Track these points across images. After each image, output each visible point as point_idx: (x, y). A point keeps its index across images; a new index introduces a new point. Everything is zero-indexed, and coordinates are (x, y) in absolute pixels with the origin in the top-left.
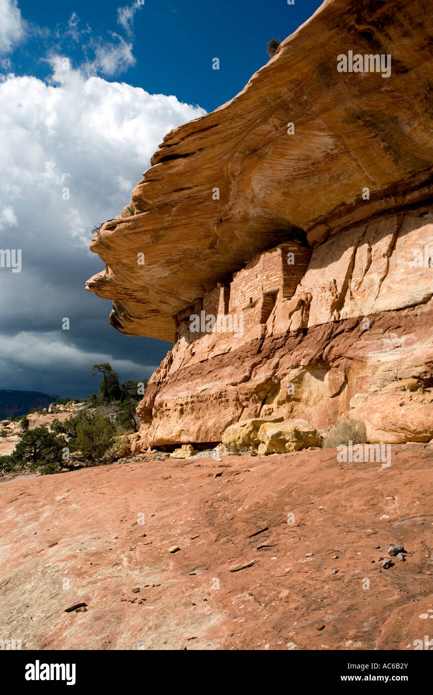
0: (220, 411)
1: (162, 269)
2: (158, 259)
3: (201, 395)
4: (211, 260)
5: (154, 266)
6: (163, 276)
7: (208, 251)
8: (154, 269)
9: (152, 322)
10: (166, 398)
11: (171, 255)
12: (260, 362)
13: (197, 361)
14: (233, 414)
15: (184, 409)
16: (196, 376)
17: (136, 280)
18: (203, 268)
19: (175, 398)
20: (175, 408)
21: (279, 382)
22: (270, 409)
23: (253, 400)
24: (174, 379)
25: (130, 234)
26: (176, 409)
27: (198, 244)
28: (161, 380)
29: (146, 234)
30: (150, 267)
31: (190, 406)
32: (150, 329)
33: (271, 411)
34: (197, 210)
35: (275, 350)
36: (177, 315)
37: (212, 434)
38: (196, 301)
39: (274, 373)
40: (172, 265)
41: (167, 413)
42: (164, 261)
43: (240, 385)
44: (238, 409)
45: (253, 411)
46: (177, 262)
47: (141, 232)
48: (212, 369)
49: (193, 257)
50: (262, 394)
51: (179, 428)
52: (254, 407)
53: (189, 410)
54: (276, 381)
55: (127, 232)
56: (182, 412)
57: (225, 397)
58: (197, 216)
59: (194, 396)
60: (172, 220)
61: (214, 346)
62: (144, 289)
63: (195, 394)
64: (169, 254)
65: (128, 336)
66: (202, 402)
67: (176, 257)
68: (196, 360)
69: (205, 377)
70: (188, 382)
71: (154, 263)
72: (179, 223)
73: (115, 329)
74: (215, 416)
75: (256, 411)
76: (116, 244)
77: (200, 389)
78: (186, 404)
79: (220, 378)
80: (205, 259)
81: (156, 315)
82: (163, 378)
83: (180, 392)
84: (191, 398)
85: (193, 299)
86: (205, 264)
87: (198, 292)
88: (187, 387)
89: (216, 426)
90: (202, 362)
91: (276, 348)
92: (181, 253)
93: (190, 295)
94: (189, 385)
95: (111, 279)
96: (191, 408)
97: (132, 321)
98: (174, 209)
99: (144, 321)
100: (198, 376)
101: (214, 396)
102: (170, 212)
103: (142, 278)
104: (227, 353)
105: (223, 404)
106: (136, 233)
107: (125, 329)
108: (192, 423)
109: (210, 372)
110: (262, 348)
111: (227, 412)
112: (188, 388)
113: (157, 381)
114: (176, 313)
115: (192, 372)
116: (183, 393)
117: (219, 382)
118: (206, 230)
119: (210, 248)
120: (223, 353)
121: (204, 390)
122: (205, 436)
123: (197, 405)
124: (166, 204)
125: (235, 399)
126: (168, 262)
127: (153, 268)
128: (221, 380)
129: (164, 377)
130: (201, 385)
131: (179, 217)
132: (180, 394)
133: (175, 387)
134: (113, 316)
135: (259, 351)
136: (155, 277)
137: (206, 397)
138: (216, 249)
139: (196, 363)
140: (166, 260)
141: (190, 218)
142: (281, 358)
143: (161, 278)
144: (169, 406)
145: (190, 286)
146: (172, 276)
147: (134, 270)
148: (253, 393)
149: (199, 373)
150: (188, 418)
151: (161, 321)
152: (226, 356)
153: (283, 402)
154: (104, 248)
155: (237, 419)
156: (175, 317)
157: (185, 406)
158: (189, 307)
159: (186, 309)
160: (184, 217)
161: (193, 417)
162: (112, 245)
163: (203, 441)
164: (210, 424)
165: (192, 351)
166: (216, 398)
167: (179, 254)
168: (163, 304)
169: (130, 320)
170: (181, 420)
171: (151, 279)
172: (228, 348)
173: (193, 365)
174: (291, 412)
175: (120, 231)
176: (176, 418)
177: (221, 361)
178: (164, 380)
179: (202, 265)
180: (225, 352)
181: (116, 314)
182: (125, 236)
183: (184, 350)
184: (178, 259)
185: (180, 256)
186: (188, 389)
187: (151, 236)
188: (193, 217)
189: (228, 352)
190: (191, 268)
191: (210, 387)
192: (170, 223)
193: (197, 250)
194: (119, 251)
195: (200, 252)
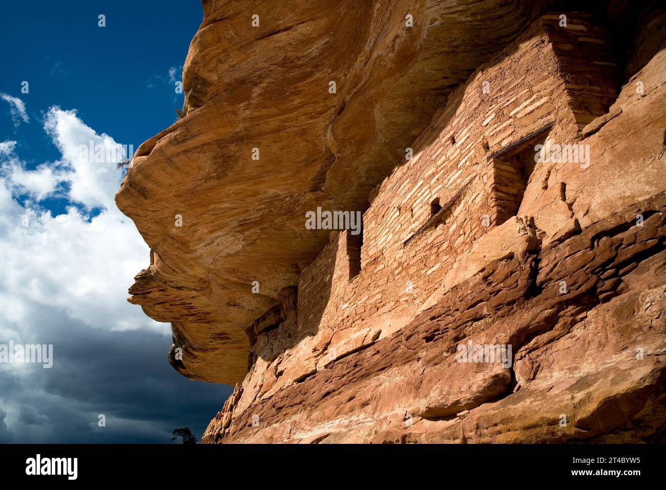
1: (232, 238)
2: (227, 220)
5: (220, 233)
6: (232, 252)
7: (310, 196)
8: (219, 240)
9: (220, 356)
11: (247, 211)
12: (550, 323)
16: (289, 410)
17: (192, 266)
24: (242, 423)
25: (178, 154)
27: (292, 184)
28: (222, 432)
29: (205, 152)
30: (214, 235)
32: (218, 368)
34: (298, 93)
35: (619, 267)
36: (253, 326)
38: (284, 293)
40: (248, 229)
42: (235, 224)
43: (478, 412)
46: (256, 223)
47: (196, 148)
48: (331, 387)
49: (283, 211)
55: (173, 149)
58: (297, 108)
60: (252, 119)
61: (329, 344)
62: (204, 285)
64: (245, 209)
65: (191, 379)
67: (256, 216)
68: (287, 381)
69: (314, 406)
71: (220, 228)
72: (264, 128)
73: (176, 371)
76: (156, 183)
79: (365, 404)
81: (225, 343)
82: (226, 428)
85: (279, 289)
87: (288, 275)
90: (301, 380)
91: (621, 259)
92: (263, 206)
95: (157, 272)
97: (195, 357)
98: (257, 91)
99: (210, 356)
100: (295, 408)
102: (248, 98)
103: (200, 261)
104: (368, 346)
106: (186, 151)
107: (188, 370)
109: (328, 394)
110: (540, 277)
113: (215, 434)
114: (251, 323)
115: (279, 405)
117: (362, 416)
118: (311, 146)
119: (315, 189)
120: (359, 345)
121: (319, 440)
124: (241, 82)
126: (241, 225)
127: (218, 237)
128: (369, 408)
129: (228, 426)
130: (307, 427)
131: (265, 112)
135: (533, 290)
136: (220, 255)
138: (323, 192)
139: (286, 385)
140: (239, 221)
141: (284, 112)
143: (229, 255)
145: (276, 265)
146: (248, 249)
147: (188, 247)
149: (297, 401)
151: (232, 355)
152: (369, 353)
154: (136, 194)
156: (250, 331)
158: (273, 309)
159: (268, 313)
160: (273, 110)
162: (149, 185)
165: (277, 370)
167: (260, 210)
168: (232, 308)
169: (192, 355)
171: (214, 260)
172: (372, 334)
173: (281, 390)
177: (356, 366)
178: (227, 431)
180: (365, 343)
181: (176, 348)
182: (169, 159)
183: (262, 371)
184: (259, 219)
185: (261, 213)
187: (214, 158)
188: (290, 111)
189: (373, 344)
190: (280, 232)
191: (337, 430)
192: (247, 124)
193: (292, 197)
195: (297, 201)
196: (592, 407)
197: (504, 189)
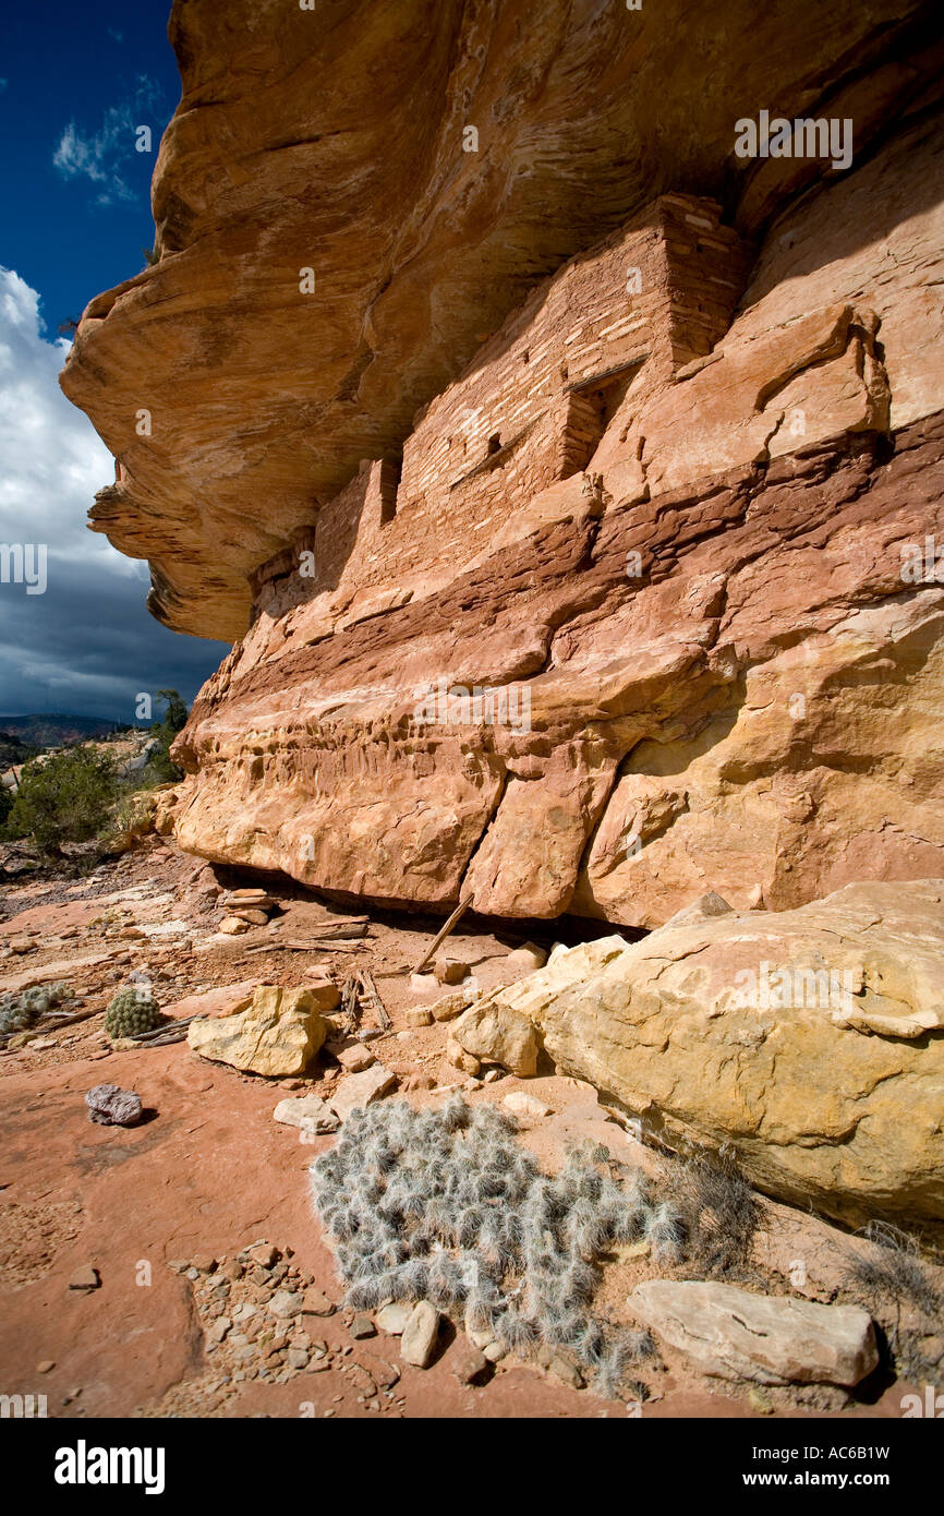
0: (396, 783)
1: (229, 455)
2: (221, 428)
3: (321, 723)
4: (339, 432)
5: (212, 446)
6: (230, 474)
7: (337, 406)
8: (210, 455)
9: (214, 607)
10: (219, 730)
11: (249, 418)
12: (597, 600)
13: (301, 643)
14: (460, 799)
15: (265, 763)
16: (300, 676)
17: (174, 488)
18: (320, 452)
19: (242, 730)
20: (239, 758)
21: (741, 674)
22: (675, 797)
23: (572, 750)
24: (243, 688)
25: (149, 323)
26: (241, 762)
27: (313, 387)
28: (218, 695)
29: (189, 325)
30: (204, 448)
31: (283, 755)
32: (211, 622)
33: (678, 804)
35: (678, 547)
36: (256, 572)
37: (371, 868)
38: (297, 534)
39: (715, 633)
40: (251, 444)
41: (219, 767)
42: (234, 435)
44: (480, 783)
45: (574, 799)
46: (263, 437)
47: (176, 316)
48: (350, 653)
49: (299, 424)
50: (629, 731)
51: (246, 820)
52: (576, 783)
53: (280, 768)
54: (729, 672)
55: (141, 315)
56: (258, 771)
57: (421, 735)
59: (299, 727)
60: (258, 281)
61: (350, 603)
62: (191, 515)
63: (301, 721)
64: (247, 415)
65: (177, 633)
66: (323, 745)
67: (262, 426)
68: (298, 642)
69: (330, 673)
70: (276, 690)
71: (212, 438)
73: (157, 623)
74: (378, 798)
75: (588, 798)
76: (118, 362)
77: (318, 706)
78: (273, 748)
79: (387, 675)
80: (327, 431)
81: (220, 591)
82: (223, 692)
83: (254, 714)
84: (289, 731)
85: (291, 529)
86: (326, 442)
87: (303, 512)
88: (275, 703)
89: (386, 841)
90: (315, 642)
91: (681, 538)
92: (271, 413)
93: (283, 521)
94: (283, 696)
95: (126, 491)
96: (286, 763)
97: (181, 606)
98: (265, 237)
99: (201, 605)
100: (306, 675)
101: (377, 729)
102: (252, 247)
103: (185, 481)
104: (397, 609)
105: (412, 757)
106: (161, 320)
107: (172, 621)
108: (290, 808)
109: (346, 660)
110: (597, 549)
111: (426, 791)
112: (278, 705)
113: (210, 698)
114: (254, 569)
115: (288, 669)
116: (262, 718)
117: (383, 687)
118: (341, 334)
119: (343, 397)
120: (387, 607)
121: (332, 710)
122: (339, 870)
123: (307, 756)
124: (242, 219)
125: (478, 743)
126: (241, 437)
127: (209, 451)
128: (391, 679)
129: (226, 689)
130: (319, 696)
131: (277, 272)
132: (255, 720)
133: (243, 705)
134: (151, 598)
135: (586, 563)
136: (213, 475)
137: (340, 732)
138: (354, 402)
139: (297, 648)
140: (238, 431)
142: (737, 569)
143: (225, 477)
144: (226, 749)
145: (288, 496)
146: (252, 471)
147: (168, 460)
148: (581, 724)
149: (310, 667)
150: (277, 791)
151: (229, 606)
152: (397, 616)
153: (762, 770)
154: (90, 376)
155: (482, 821)
156: (252, 578)
157: (267, 755)
158: (283, 552)
159: (276, 558)
161: (291, 790)
163: (333, 886)
164: (360, 827)
165: (286, 629)
166: (384, 737)
167: (268, 418)
168: (230, 548)
169: (178, 602)
170: (254, 795)
171: (204, 482)
172: (403, 595)
173: (291, 652)
174: (810, 818)
175: (122, 312)
176: (240, 787)
177: (380, 631)
178: (224, 695)
179: (319, 445)
180: (394, 606)
181: (156, 593)
182: (136, 329)
183: (268, 629)
184: (266, 431)
185: (269, 423)
186: (277, 707)
187: (203, 335)
189: (402, 607)
190: (294, 453)
191: (354, 701)
192: (251, 289)
193: (311, 404)
194: (126, 390)
195: (318, 411)
196: (617, 690)
197: (576, 433)
